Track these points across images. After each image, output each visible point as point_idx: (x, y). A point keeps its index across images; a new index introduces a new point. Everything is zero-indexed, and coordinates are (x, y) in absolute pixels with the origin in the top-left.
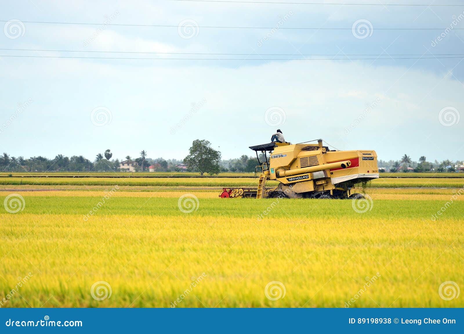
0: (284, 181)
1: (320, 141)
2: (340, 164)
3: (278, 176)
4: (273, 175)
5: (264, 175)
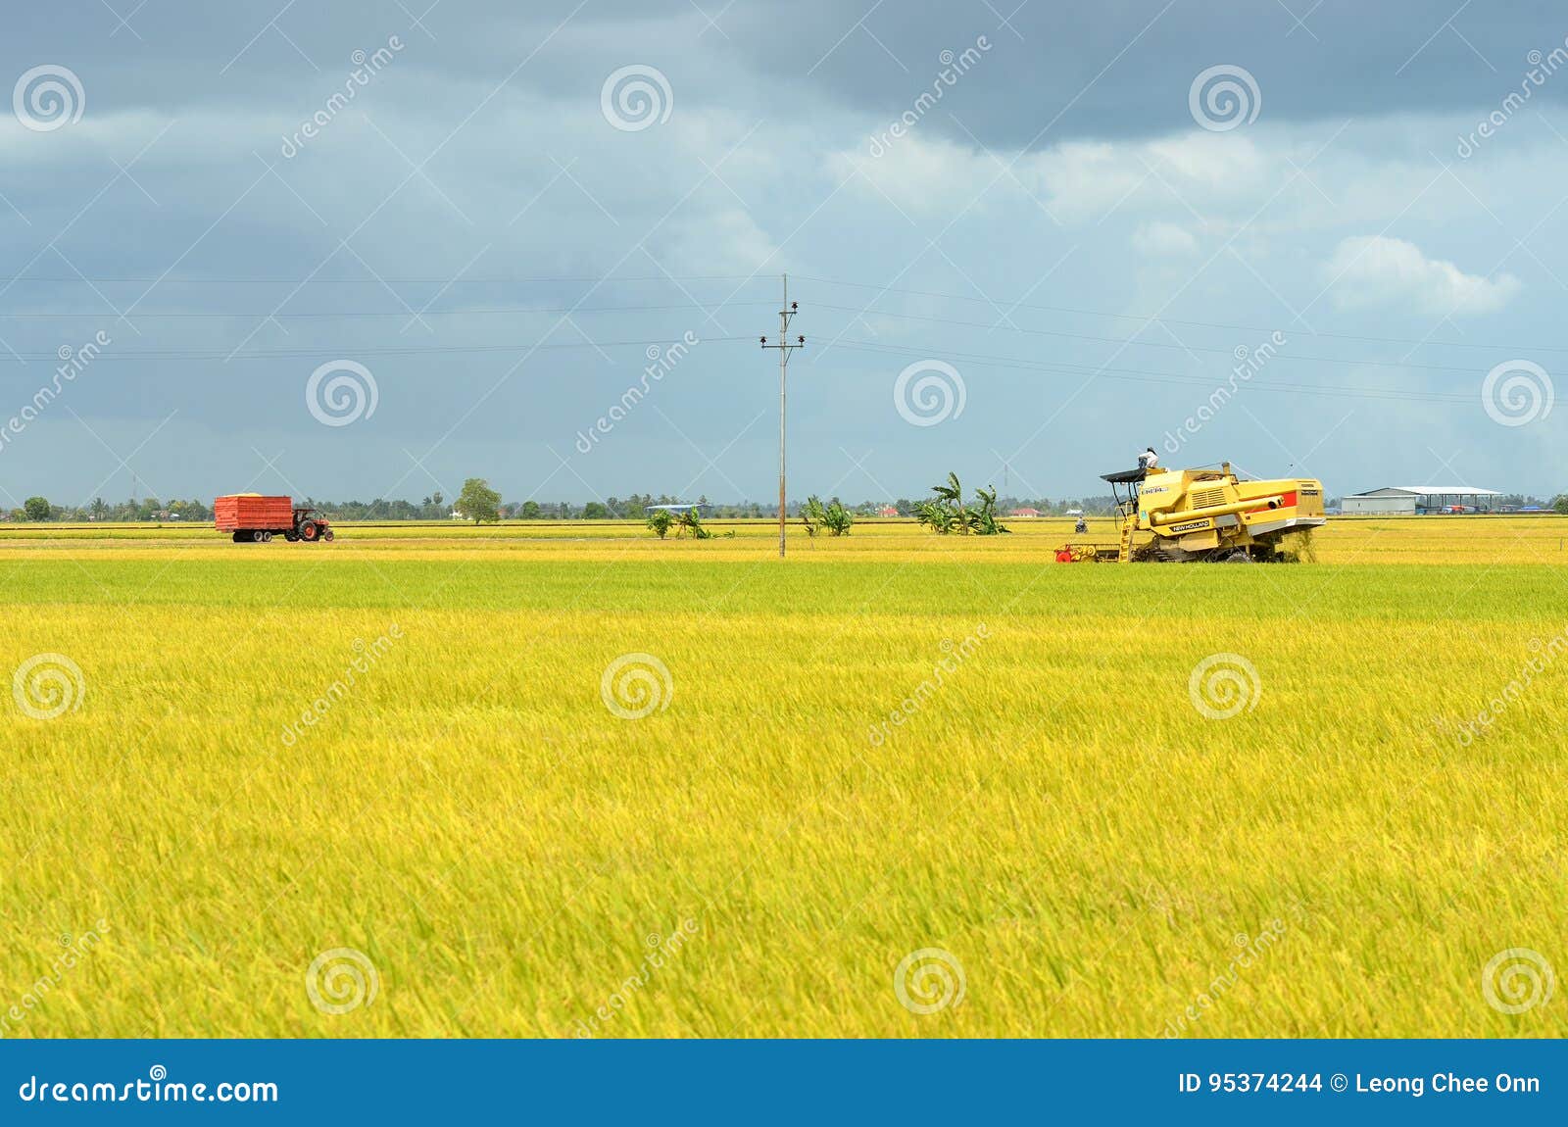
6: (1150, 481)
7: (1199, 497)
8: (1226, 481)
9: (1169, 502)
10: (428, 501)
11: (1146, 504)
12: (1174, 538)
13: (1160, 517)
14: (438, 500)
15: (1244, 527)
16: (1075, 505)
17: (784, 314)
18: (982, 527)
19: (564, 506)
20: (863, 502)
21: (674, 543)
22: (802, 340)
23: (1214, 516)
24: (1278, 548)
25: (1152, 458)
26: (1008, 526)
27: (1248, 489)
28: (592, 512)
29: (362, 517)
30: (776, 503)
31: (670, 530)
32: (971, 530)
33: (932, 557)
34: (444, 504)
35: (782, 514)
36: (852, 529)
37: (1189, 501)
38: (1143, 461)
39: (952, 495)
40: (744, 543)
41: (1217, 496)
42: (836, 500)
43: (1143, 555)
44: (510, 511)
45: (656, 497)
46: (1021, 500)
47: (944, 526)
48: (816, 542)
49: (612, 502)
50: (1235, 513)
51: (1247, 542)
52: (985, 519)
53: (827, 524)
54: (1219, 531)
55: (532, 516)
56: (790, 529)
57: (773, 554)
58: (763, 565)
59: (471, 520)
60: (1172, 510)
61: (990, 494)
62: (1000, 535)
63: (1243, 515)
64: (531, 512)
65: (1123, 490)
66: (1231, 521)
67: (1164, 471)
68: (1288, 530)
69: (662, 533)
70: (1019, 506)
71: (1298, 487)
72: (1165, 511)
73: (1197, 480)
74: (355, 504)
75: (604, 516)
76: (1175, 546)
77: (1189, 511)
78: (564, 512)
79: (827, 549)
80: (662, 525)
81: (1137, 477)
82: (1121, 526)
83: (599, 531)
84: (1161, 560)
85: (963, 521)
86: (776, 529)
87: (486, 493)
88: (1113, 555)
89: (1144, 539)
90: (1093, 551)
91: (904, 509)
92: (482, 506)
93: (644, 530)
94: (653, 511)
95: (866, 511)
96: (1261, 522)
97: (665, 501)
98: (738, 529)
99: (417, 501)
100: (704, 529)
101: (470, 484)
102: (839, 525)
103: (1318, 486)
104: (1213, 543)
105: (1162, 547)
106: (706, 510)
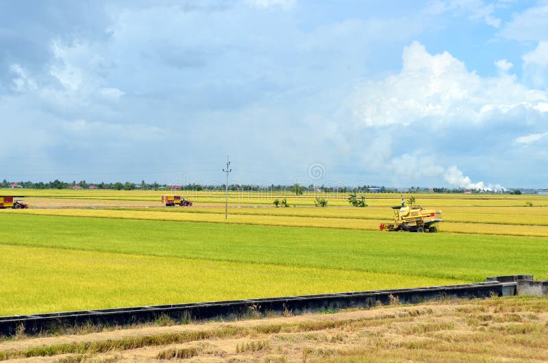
1: (419, 206)
2: (427, 215)
3: (402, 219)
6: (402, 209)
7: (412, 213)
8: (418, 210)
9: (406, 214)
11: (401, 215)
12: (407, 223)
13: (404, 218)
15: (422, 221)
23: (416, 218)
27: (423, 212)
37: (410, 214)
41: (416, 213)
43: (400, 226)
50: (420, 217)
51: (423, 225)
53: (320, 203)
54: (417, 222)
60: (406, 216)
63: (422, 218)
65: (396, 210)
66: (419, 220)
68: (432, 222)
71: (435, 212)
73: (412, 209)
76: (407, 225)
77: (410, 216)
81: (399, 208)
88: (393, 226)
89: (400, 223)
96: (426, 220)
102: (323, 203)
103: (440, 212)
105: (404, 225)
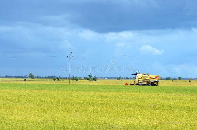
0: (140, 81)
1: (148, 73)
2: (153, 78)
3: (138, 80)
4: (137, 80)
5: (135, 80)
6: (138, 75)
7: (144, 77)
8: (148, 75)
9: (140, 78)
10: (25, 76)
11: (137, 78)
12: (141, 82)
13: (139, 80)
14: (26, 76)
15: (150, 81)
16: (106, 78)
17: (70, 53)
18: (94, 80)
19: (42, 77)
20: (80, 77)
21: (56, 82)
22: (72, 56)
23: (146, 80)
24: (154, 84)
25: (138, 72)
26: (98, 80)
27: (151, 76)
28: (46, 78)
29: (17, 78)
30: (69, 77)
31: (55, 80)
32: (93, 81)
33: (88, 84)
34: (27, 76)
35: (69, 78)
36: (78, 80)
37: (143, 78)
38: (137, 72)
39: (91, 76)
40: (65, 82)
41: (147, 77)
42: (76, 77)
43: (137, 84)
44: (35, 77)
45: (54, 76)
46: (99, 77)
47: (90, 80)
48: (74, 82)
49: (48, 76)
50: (149, 79)
51: (150, 83)
52: (95, 79)
53: (75, 80)
54: (147, 81)
55: (38, 78)
56: (70, 80)
57: (68, 83)
58: (67, 85)
59: (30, 79)
60: (141, 79)
61: (96, 76)
62: (97, 81)
63: (150, 80)
64: (38, 77)
65: (134, 76)
67: (139, 74)
68: (155, 82)
69: (54, 80)
70: (99, 78)
71: (157, 76)
72: (140, 79)
73: (144, 75)
74: (16, 76)
75: (47, 78)
76: (141, 83)
77: (143, 79)
78: (42, 78)
79: (75, 83)
80: (54, 79)
82: (134, 81)
83: (47, 80)
84: (139, 85)
85: (92, 80)
86: (69, 80)
87: (32, 75)
88: (133, 84)
89: (137, 82)
90: (130, 84)
91: (85, 78)
92: (32, 77)
93: (52, 80)
94: (53, 78)
95: (80, 78)
96: (152, 80)
97: (55, 76)
98: (64, 80)
99: (24, 76)
100: (59, 80)
101: (30, 74)
102: (77, 80)
103: (159, 76)
104: (146, 83)
105: (139, 83)
106: (60, 78)
